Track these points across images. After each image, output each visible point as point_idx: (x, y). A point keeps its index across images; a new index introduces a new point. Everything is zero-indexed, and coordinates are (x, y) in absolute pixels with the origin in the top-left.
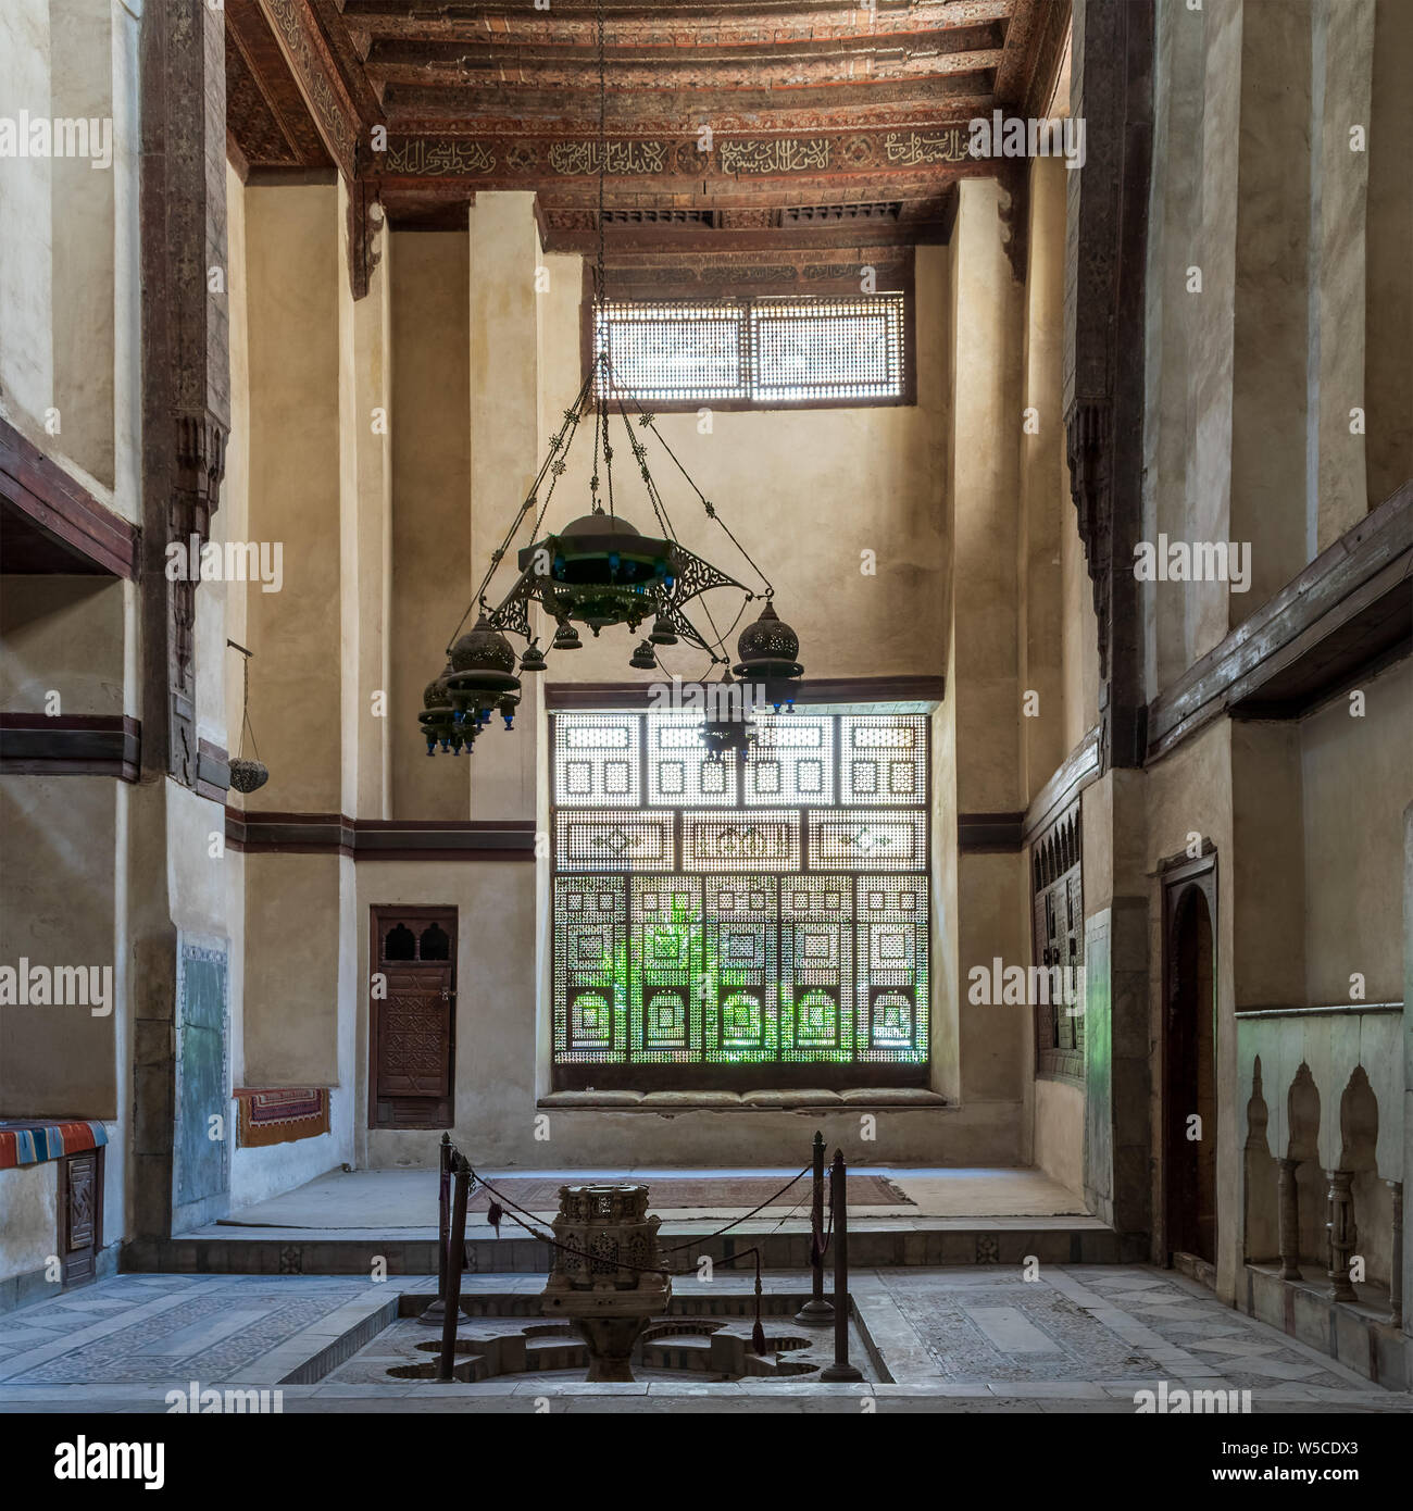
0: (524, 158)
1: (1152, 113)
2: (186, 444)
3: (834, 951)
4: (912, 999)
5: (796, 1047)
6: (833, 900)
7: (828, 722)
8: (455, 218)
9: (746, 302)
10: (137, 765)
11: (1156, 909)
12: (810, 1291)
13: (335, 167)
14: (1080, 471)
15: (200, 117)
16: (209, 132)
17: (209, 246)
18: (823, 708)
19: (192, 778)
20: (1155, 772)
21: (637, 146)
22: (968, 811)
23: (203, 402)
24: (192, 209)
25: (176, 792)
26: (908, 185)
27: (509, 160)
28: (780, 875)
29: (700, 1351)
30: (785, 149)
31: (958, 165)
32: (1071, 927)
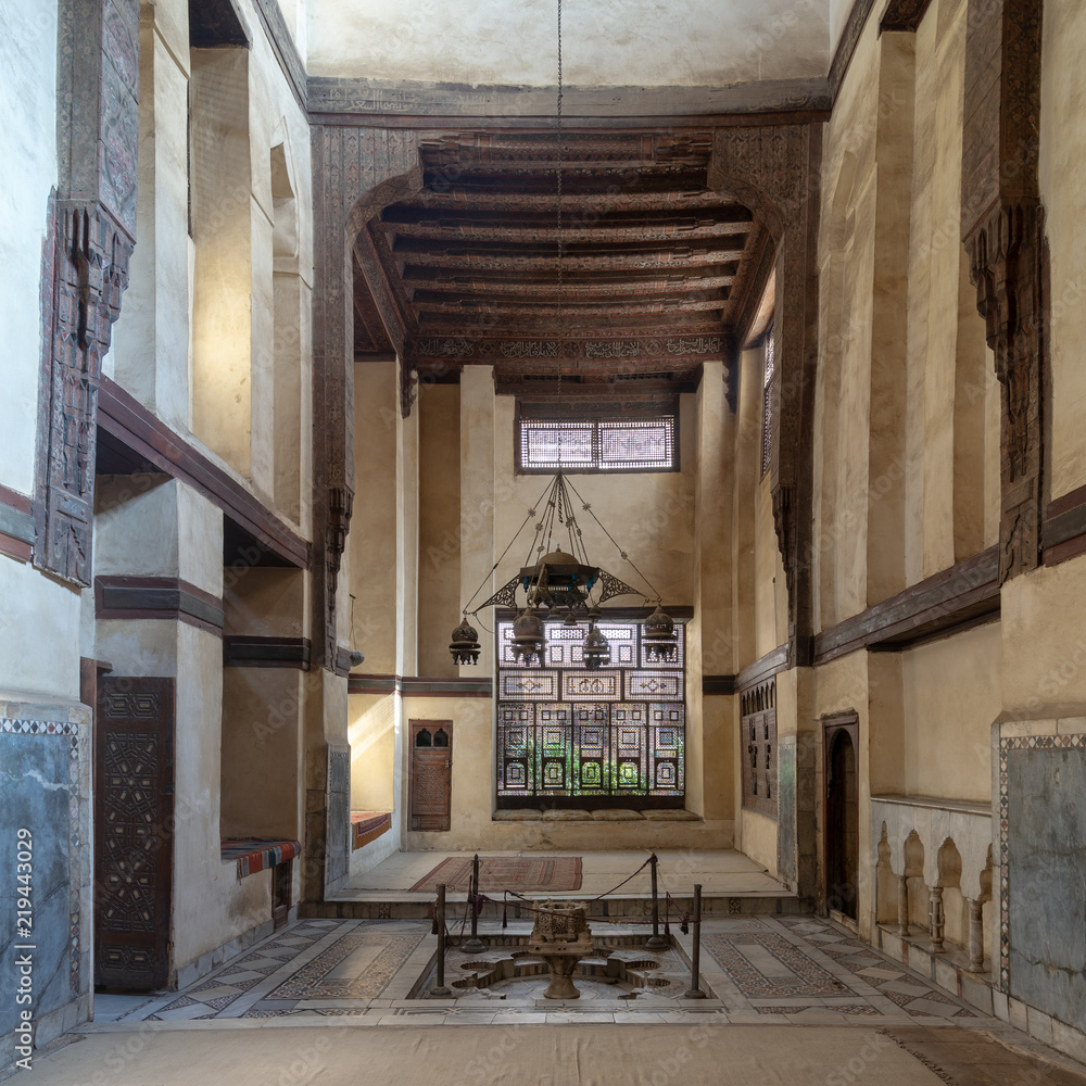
0: (488, 349)
1: (817, 343)
2: (335, 501)
3: (637, 741)
4: (676, 764)
5: (619, 788)
6: (637, 715)
7: (634, 627)
8: (453, 378)
9: (596, 420)
10: (309, 662)
11: (819, 738)
12: (651, 932)
13: (395, 353)
14: (780, 520)
15: (343, 338)
16: (347, 346)
17: (346, 403)
18: (634, 621)
19: (334, 666)
20: (819, 668)
21: (544, 344)
22: (707, 674)
23: (343, 480)
24: (338, 384)
25: (328, 675)
26: (678, 363)
27: (481, 350)
28: (610, 703)
29: (601, 966)
30: (617, 346)
31: (703, 355)
32: (767, 737)
